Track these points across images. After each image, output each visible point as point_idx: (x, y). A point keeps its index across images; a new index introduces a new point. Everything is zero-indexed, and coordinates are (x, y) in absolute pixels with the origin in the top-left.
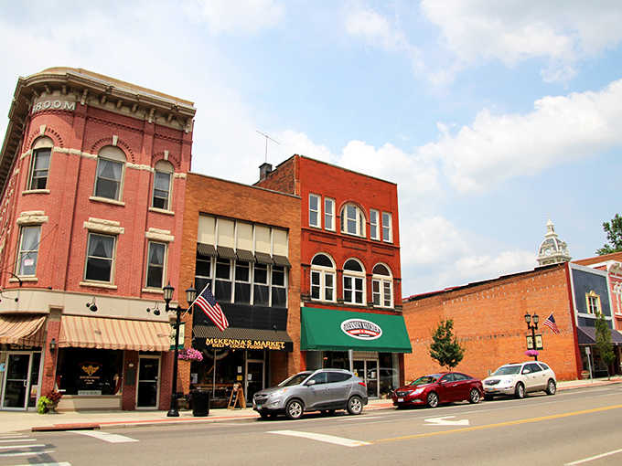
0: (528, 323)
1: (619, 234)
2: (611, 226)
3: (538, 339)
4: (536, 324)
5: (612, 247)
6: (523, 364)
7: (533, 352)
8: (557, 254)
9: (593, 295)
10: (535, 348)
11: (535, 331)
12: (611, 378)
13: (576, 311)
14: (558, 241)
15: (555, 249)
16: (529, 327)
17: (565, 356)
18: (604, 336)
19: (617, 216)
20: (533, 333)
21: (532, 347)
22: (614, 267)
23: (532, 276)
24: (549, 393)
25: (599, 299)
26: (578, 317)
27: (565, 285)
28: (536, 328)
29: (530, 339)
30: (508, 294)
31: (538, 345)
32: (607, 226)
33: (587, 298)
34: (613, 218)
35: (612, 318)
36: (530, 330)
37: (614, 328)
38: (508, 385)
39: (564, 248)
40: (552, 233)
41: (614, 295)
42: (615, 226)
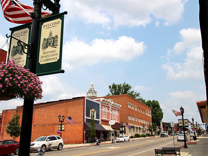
0: (60, 119)
1: (114, 90)
2: (111, 87)
3: (63, 126)
4: (63, 120)
5: (111, 94)
6: (48, 137)
7: (59, 132)
8: (93, 95)
9: (94, 110)
10: (61, 130)
11: (62, 123)
12: (94, 143)
13: (85, 116)
14: (94, 91)
15: (92, 93)
16: (60, 121)
17: (79, 134)
18: (93, 126)
19: (114, 84)
20: (61, 124)
21: (60, 129)
22: (103, 101)
23: (71, 101)
24: (59, 149)
25: (95, 112)
26: (86, 118)
27: (83, 106)
28: (63, 121)
29: (60, 126)
30: (61, 107)
31: (63, 129)
32: (110, 87)
33: (91, 111)
34: (113, 84)
35: (100, 120)
36: (60, 122)
37: (100, 124)
38: (38, 146)
39: (96, 93)
40: (92, 87)
41: (102, 111)
42: (113, 87)
